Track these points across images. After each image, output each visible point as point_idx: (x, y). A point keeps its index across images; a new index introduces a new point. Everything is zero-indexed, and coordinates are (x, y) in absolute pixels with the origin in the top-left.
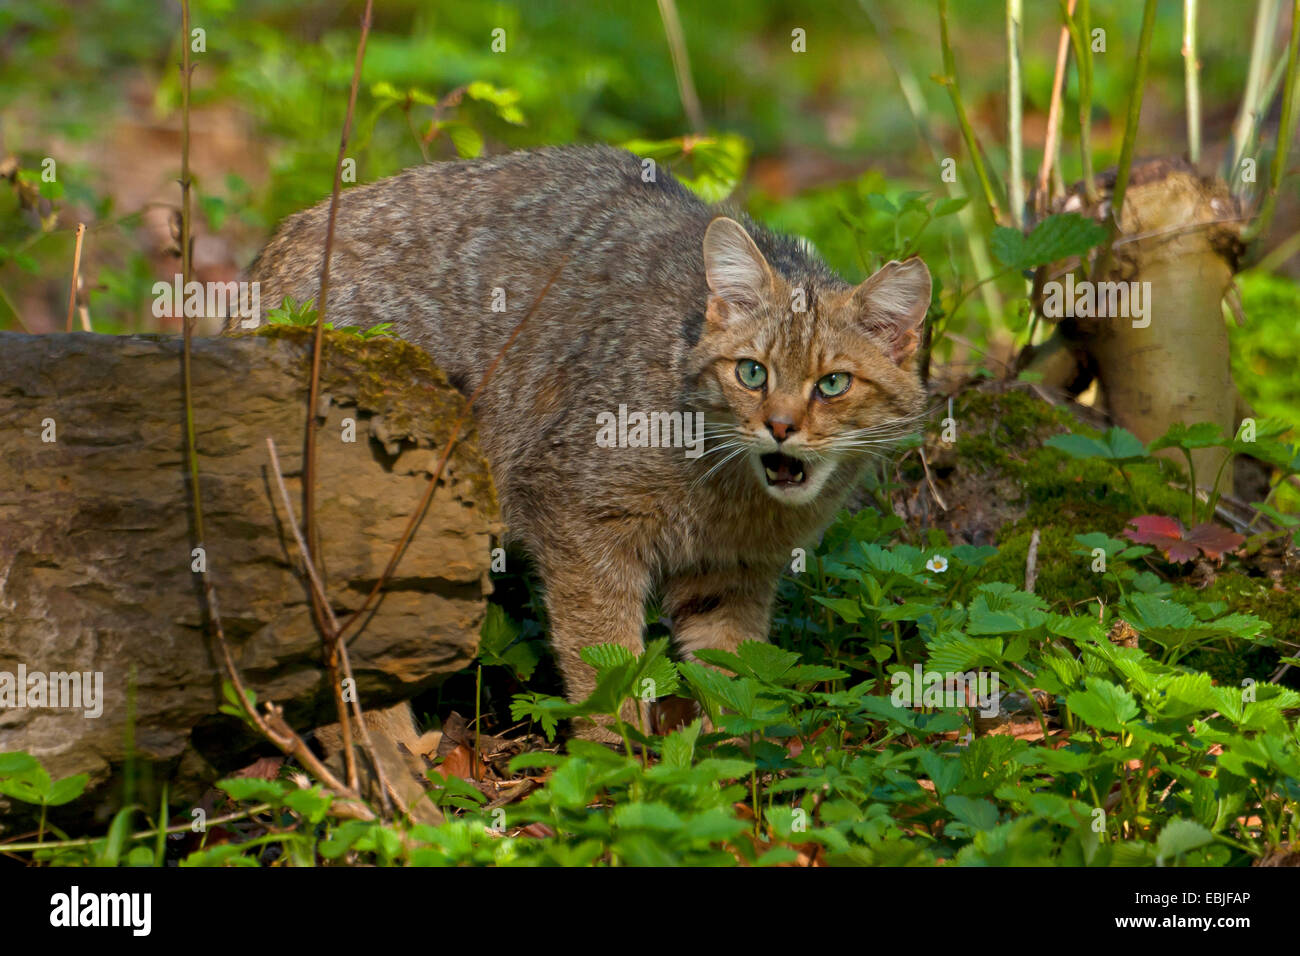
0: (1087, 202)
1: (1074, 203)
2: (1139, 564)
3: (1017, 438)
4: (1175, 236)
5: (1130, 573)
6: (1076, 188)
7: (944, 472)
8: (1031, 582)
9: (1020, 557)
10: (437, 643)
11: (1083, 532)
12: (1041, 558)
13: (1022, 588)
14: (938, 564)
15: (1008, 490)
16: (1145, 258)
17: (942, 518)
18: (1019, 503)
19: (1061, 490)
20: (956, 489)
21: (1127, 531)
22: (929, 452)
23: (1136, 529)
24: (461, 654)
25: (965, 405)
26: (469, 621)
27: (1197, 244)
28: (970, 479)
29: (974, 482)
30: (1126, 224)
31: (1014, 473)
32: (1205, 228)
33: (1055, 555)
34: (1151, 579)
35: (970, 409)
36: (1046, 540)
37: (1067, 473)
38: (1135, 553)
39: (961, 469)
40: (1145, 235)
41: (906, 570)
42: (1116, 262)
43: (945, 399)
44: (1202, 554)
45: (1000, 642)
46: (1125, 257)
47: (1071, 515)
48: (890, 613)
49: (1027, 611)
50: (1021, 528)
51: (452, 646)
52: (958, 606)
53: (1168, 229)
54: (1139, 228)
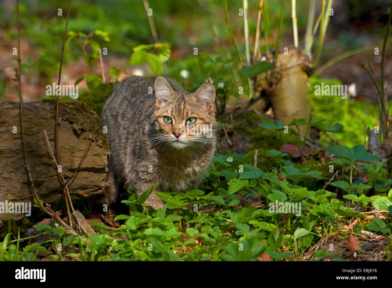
0: (267, 58)
1: (264, 59)
2: (285, 158)
3: (250, 124)
4: (292, 67)
5: (283, 161)
6: (264, 55)
7: (230, 134)
8: (256, 164)
9: (252, 157)
10: (93, 185)
11: (269, 149)
12: (258, 157)
13: (253, 165)
14: (230, 160)
15: (248, 139)
16: (284, 73)
17: (230, 147)
18: (251, 142)
19: (262, 138)
20: (234, 139)
21: (282, 149)
22: (226, 129)
23: (284, 148)
24: (100, 189)
25: (236, 115)
26: (102, 179)
27: (298, 69)
28: (237, 137)
29: (239, 137)
30: (278, 64)
31: (249, 134)
32: (299, 65)
33: (262, 156)
34: (289, 162)
35: (237, 117)
36: (259, 152)
37: (264, 133)
38: (284, 155)
39: (235, 133)
40: (283, 67)
41: (222, 161)
42: (276, 75)
43: (230, 114)
44: (302, 155)
45: (247, 181)
46: (278, 73)
47: (266, 145)
48: (218, 174)
49: (255, 172)
50: (252, 149)
51: (98, 186)
52: (236, 171)
53: (290, 65)
54: (282, 65)
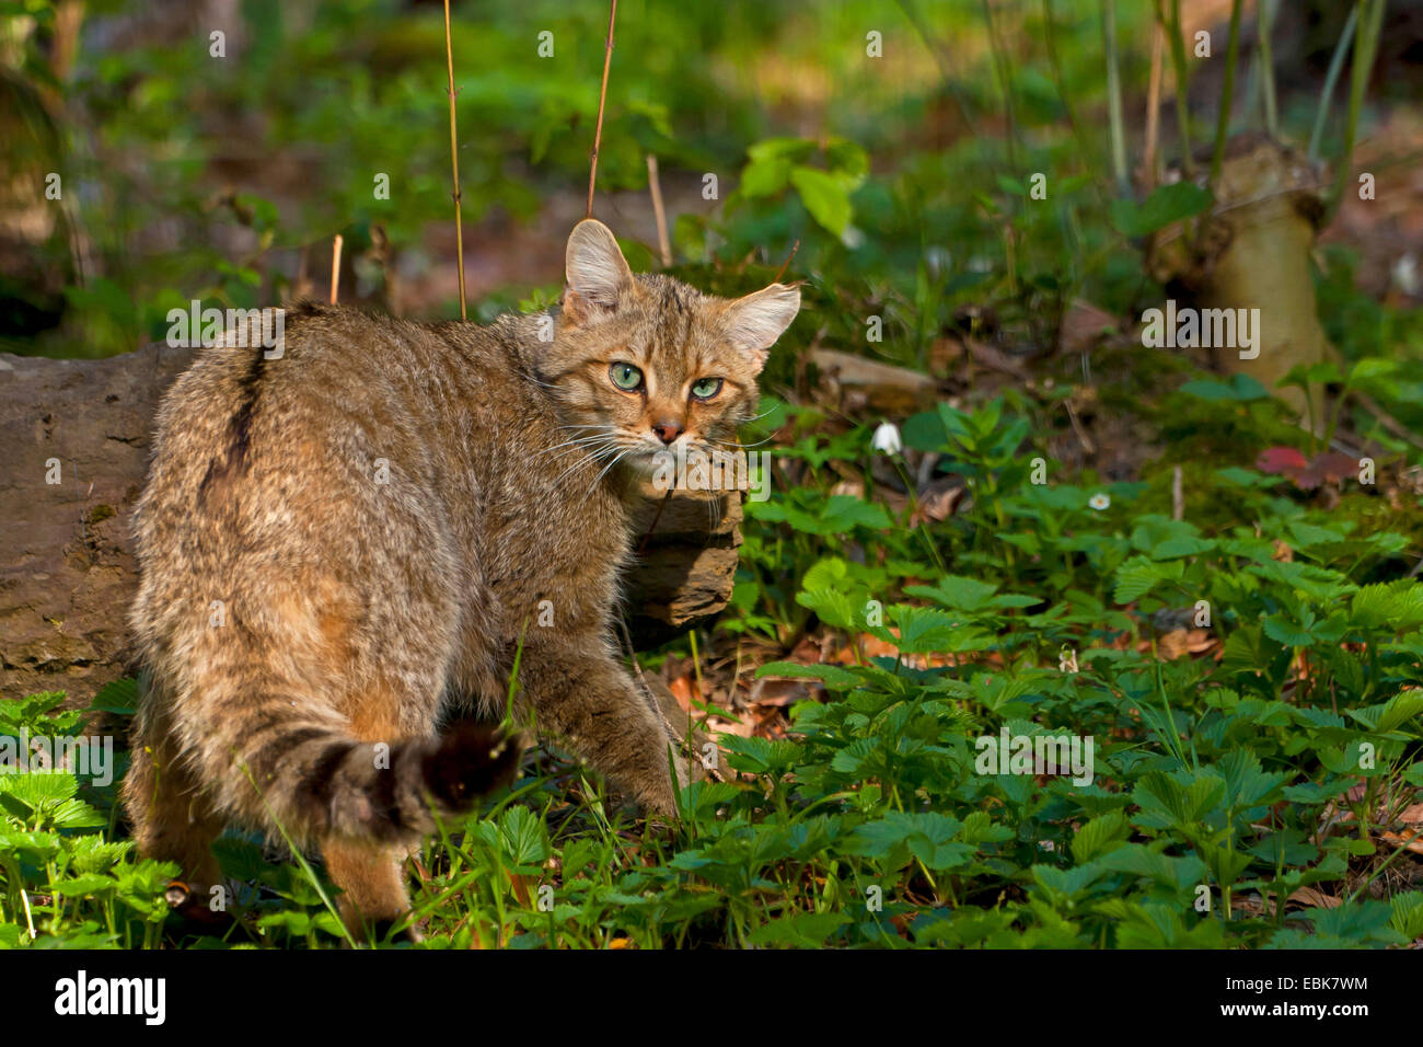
0: (1185, 175)
1: (1175, 177)
2: (1273, 492)
3: (1147, 386)
4: (1264, 203)
5: (1266, 500)
6: (1172, 165)
7: (1087, 419)
8: (1179, 511)
9: (1166, 490)
10: (698, 589)
11: (1218, 466)
12: (1186, 490)
13: (1172, 516)
14: (1100, 502)
15: (1145, 432)
16: (1238, 222)
17: (1089, 460)
18: (1156, 443)
19: (1191, 429)
20: (1101, 434)
21: (1259, 463)
22: (1075, 401)
23: (1265, 461)
24: (719, 599)
25: (1099, 358)
26: (724, 569)
27: (1282, 208)
28: (1110, 426)
29: (1114, 427)
30: (1221, 193)
31: (1146, 417)
32: (1289, 195)
33: (1198, 487)
34: (1285, 504)
35: (1103, 363)
36: (1188, 474)
37: (1194, 414)
38: (1270, 482)
39: (1102, 414)
40: (1238, 203)
41: (1075, 505)
42: (1214, 228)
43: (1079, 356)
44: (1325, 482)
46: (1223, 223)
47: (1205, 451)
48: (1067, 544)
49: (1185, 538)
50: (1162, 465)
51: (711, 591)
52: (1119, 536)
53: (1257, 196)
54: (1232, 195)
